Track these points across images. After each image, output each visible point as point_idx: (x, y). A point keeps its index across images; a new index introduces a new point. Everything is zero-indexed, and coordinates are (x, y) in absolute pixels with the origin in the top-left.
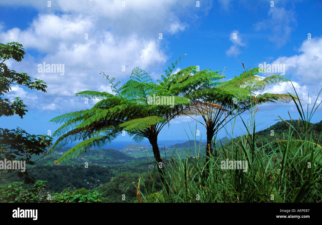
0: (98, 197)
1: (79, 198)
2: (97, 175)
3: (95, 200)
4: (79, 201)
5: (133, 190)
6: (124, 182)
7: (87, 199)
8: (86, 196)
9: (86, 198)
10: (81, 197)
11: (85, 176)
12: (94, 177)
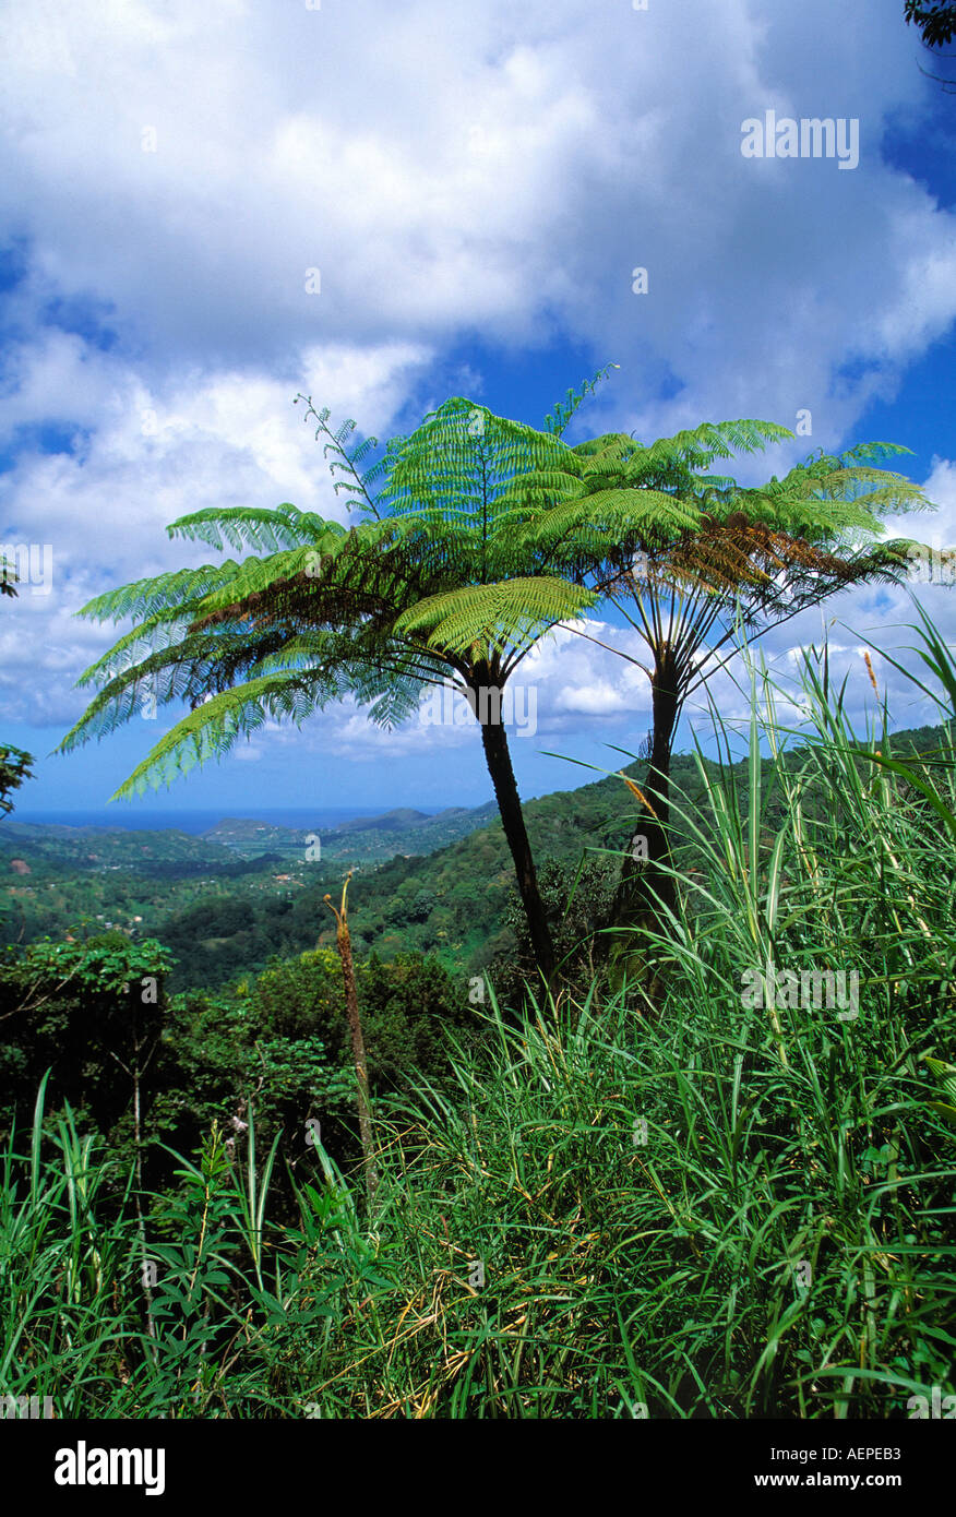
0: (159, 959)
1: (101, 960)
2: (134, 904)
3: (150, 966)
4: (101, 969)
5: (238, 946)
6: (211, 924)
7: (126, 965)
8: (123, 954)
9: (123, 960)
10: (109, 957)
11: (100, 906)
12: (127, 909)
